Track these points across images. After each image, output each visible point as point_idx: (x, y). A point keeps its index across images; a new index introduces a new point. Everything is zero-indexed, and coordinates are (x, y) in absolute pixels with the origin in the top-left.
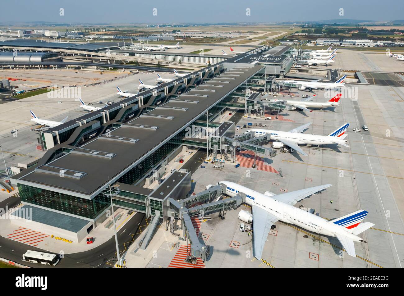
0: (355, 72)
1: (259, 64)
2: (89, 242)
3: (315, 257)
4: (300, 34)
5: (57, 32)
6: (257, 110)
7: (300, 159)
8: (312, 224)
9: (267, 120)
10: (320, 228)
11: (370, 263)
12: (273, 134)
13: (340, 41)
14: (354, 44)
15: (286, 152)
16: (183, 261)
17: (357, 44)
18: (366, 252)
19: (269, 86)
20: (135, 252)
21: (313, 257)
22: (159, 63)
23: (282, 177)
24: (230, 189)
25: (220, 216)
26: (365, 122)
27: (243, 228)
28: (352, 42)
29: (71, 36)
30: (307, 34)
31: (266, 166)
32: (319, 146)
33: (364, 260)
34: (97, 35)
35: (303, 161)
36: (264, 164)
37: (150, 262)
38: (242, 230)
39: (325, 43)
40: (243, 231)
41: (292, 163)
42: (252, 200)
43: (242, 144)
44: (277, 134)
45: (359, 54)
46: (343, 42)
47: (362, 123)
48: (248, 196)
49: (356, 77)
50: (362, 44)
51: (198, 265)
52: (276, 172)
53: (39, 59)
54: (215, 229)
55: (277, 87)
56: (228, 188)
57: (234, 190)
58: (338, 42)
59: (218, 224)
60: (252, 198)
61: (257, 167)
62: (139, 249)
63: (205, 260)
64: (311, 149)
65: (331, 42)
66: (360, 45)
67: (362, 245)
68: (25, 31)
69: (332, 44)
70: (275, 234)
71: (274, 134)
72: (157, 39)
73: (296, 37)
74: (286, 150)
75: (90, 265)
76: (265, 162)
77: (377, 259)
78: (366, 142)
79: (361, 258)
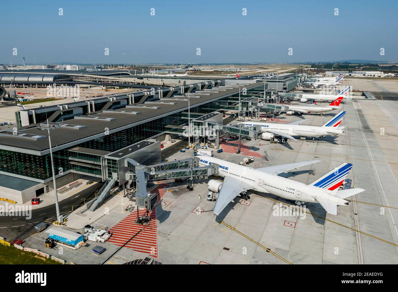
0: (363, 92)
1: (261, 81)
2: (34, 203)
3: (291, 225)
4: (309, 69)
5: (77, 66)
6: (252, 112)
7: (291, 148)
8: (289, 189)
9: (262, 121)
10: (299, 193)
11: (359, 233)
12: (263, 126)
13: (349, 72)
14: (364, 75)
15: (276, 143)
16: (133, 222)
17: (367, 75)
18: (356, 223)
19: (269, 97)
20: (82, 213)
21: (289, 225)
22: (164, 84)
23: (268, 160)
24: (203, 161)
25: (188, 187)
26: (368, 124)
27: (211, 197)
28: (362, 73)
29: (90, 69)
30: (316, 69)
31: (252, 153)
32: (314, 139)
33: (352, 229)
34: (114, 69)
35: (293, 150)
36: (249, 151)
37: (95, 221)
38: (209, 199)
39: (333, 74)
40: (211, 200)
41: (281, 151)
42: (225, 170)
43: (225, 127)
44: (267, 126)
45: (368, 81)
46: (352, 73)
47: (365, 124)
48: (221, 167)
49: (363, 95)
50: (372, 75)
51: (150, 227)
52: (262, 157)
53: (51, 79)
54: (180, 198)
55: (277, 98)
56: (202, 161)
57: (207, 162)
58: (348, 73)
59: (184, 194)
60: (225, 168)
61: (241, 153)
62: (87, 211)
63: (149, 209)
64: (305, 142)
65: (339, 73)
66: (370, 75)
67: (351, 217)
68: (49, 66)
69: (341, 74)
70: (248, 204)
71: (265, 126)
72: (168, 71)
73: (305, 71)
74: (276, 140)
75: (27, 222)
76: (252, 149)
77: (368, 230)
78: (368, 138)
79: (348, 227)
